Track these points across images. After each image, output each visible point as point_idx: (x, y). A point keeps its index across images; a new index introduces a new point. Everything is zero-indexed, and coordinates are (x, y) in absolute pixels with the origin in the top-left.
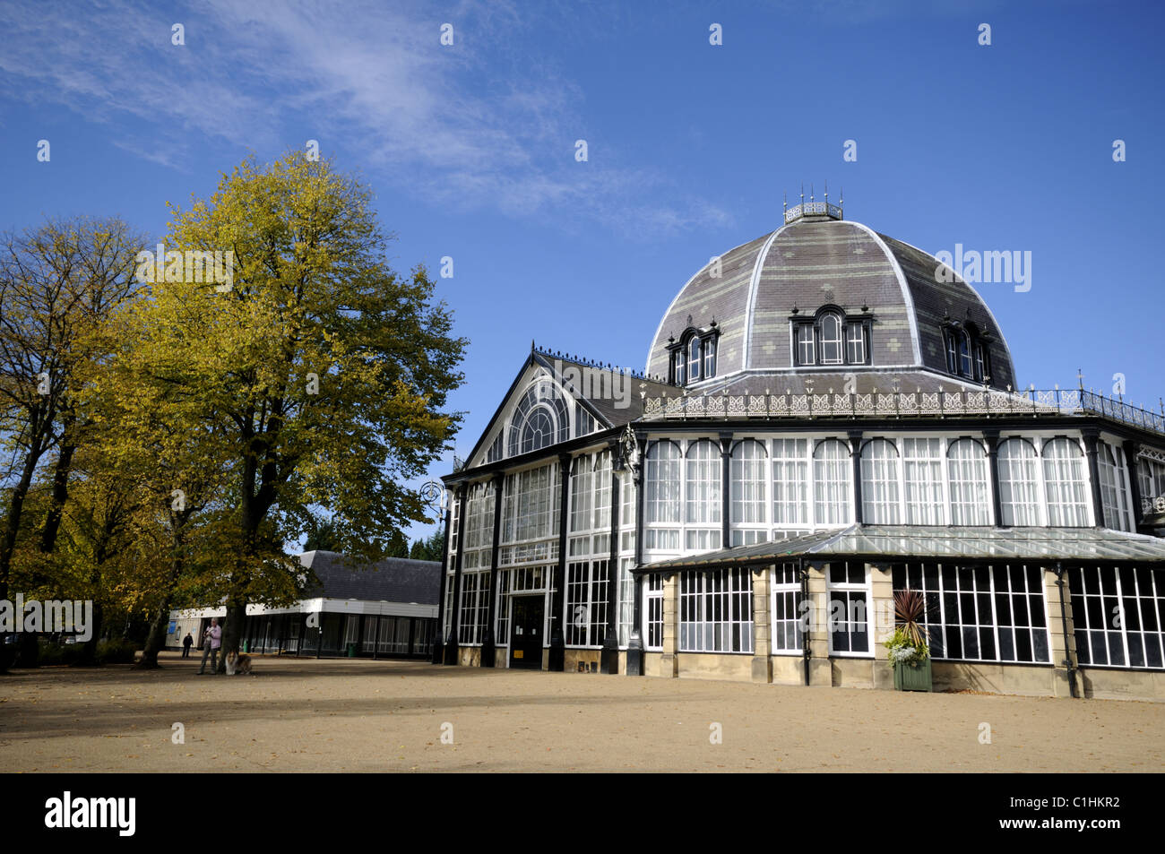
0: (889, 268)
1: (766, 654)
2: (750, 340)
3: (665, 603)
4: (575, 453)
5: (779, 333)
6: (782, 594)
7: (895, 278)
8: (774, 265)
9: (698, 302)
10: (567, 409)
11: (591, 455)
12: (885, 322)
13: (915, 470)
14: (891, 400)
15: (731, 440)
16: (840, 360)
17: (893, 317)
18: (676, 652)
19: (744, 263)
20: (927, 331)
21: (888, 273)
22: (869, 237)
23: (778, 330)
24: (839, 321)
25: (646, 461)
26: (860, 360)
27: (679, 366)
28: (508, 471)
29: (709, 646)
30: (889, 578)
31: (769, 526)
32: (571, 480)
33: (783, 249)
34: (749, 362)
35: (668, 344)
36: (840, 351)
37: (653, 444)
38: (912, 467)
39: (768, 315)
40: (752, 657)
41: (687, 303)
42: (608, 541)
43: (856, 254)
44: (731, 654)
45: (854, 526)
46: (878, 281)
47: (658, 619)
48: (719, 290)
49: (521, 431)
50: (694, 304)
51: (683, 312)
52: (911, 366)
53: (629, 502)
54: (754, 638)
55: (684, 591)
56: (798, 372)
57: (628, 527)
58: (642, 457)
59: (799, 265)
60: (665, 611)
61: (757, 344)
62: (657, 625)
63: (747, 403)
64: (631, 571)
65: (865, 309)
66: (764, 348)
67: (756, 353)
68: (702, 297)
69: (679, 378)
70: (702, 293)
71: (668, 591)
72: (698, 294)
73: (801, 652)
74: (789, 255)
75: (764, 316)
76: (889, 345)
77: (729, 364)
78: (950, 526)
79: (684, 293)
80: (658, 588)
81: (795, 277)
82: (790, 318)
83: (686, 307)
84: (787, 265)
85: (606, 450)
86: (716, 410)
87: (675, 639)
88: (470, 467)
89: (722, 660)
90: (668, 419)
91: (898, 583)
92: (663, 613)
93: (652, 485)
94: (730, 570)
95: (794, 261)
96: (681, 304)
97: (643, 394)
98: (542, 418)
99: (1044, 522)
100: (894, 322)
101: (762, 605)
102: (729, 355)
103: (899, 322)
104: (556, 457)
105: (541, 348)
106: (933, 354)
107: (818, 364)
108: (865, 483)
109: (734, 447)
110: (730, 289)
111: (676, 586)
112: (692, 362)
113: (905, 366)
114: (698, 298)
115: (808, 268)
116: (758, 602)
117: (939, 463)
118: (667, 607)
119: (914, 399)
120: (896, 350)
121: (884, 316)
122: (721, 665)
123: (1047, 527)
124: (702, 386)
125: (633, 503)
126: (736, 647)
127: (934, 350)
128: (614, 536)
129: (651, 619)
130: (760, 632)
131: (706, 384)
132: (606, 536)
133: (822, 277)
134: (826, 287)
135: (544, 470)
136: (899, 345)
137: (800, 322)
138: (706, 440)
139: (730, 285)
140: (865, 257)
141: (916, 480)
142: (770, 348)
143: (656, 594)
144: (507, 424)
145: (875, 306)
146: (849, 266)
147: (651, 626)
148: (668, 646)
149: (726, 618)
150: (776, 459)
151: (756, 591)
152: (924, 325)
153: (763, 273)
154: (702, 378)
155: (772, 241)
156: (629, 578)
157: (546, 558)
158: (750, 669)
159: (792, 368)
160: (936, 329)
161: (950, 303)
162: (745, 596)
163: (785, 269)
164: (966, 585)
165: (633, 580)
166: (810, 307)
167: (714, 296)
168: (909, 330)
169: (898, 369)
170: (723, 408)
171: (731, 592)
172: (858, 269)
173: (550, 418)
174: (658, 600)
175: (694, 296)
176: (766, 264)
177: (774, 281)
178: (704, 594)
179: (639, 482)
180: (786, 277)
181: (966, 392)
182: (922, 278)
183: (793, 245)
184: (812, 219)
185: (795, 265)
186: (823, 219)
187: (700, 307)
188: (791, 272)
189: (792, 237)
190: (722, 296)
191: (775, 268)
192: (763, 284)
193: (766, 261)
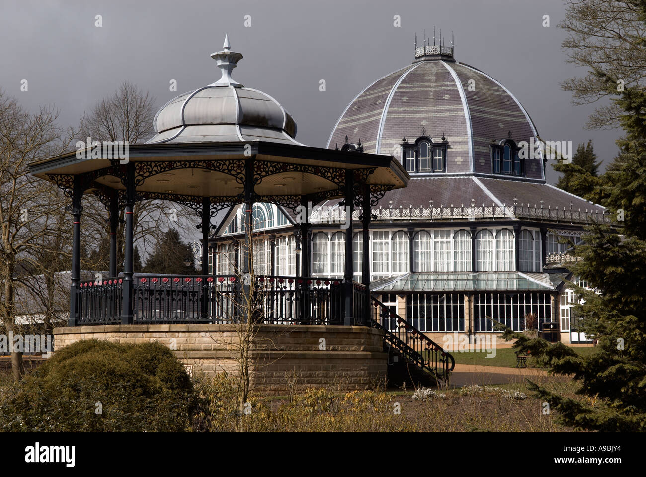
0: (462, 110)
4: (278, 235)
5: (395, 153)
7: (464, 116)
8: (395, 107)
9: (353, 124)
11: (286, 237)
12: (455, 146)
13: (438, 245)
14: (429, 211)
16: (429, 169)
17: (460, 143)
19: (380, 101)
20: (479, 150)
21: (460, 113)
22: (455, 85)
24: (429, 147)
25: (312, 243)
26: (440, 169)
28: (241, 240)
30: (405, 300)
32: (276, 249)
33: (403, 94)
36: (429, 164)
37: (315, 234)
38: (437, 244)
39: (388, 141)
41: (347, 122)
43: (444, 99)
45: (408, 273)
46: (454, 119)
48: (364, 118)
50: (351, 124)
51: (344, 129)
52: (467, 173)
59: (410, 106)
65: (444, 139)
68: (356, 120)
70: (356, 117)
72: (354, 117)
74: (405, 98)
76: (456, 160)
79: (346, 114)
81: (407, 116)
82: (401, 144)
83: (346, 125)
84: (402, 107)
85: (292, 235)
88: (218, 235)
91: (409, 302)
93: (315, 254)
95: (408, 103)
96: (344, 122)
98: (259, 212)
99: (495, 269)
100: (460, 146)
103: (463, 146)
104: (268, 237)
106: (482, 164)
107: (417, 172)
110: (371, 119)
113: (464, 173)
114: (353, 120)
115: (415, 109)
117: (449, 242)
119: (439, 211)
120: (460, 163)
121: (454, 143)
127: (485, 162)
133: (423, 115)
134: (424, 123)
135: (261, 242)
136: (462, 160)
137: (406, 146)
139: (371, 116)
140: (449, 102)
141: (438, 250)
144: (239, 213)
145: (450, 136)
146: (439, 108)
150: (374, 241)
152: (478, 147)
153: (389, 112)
155: (396, 88)
160: (486, 148)
161: (501, 125)
163: (401, 109)
164: (435, 302)
166: (413, 137)
167: (362, 122)
168: (468, 151)
169: (460, 175)
173: (263, 212)
175: (351, 118)
176: (390, 106)
177: (394, 118)
180: (401, 116)
181: (464, 207)
182: (484, 112)
183: (408, 90)
184: (430, 58)
185: (408, 107)
186: (437, 58)
187: (353, 128)
188: (405, 112)
189: (409, 83)
190: (366, 123)
191: (395, 109)
192: (387, 120)
193: (391, 103)
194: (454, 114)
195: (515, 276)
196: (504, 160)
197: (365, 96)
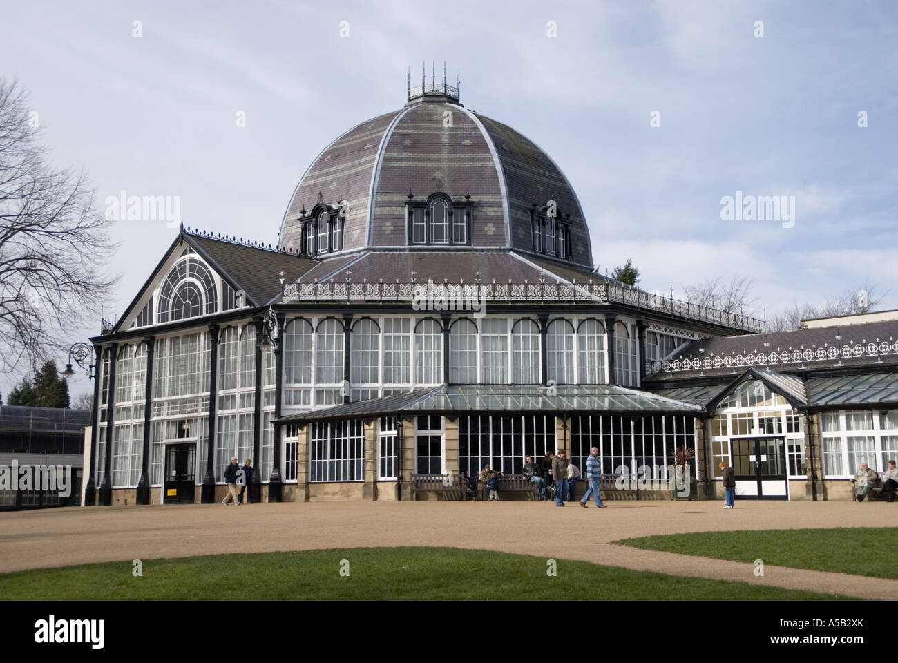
0: (491, 160)
1: (372, 480)
2: (372, 221)
3: (299, 447)
4: (223, 325)
5: (397, 215)
6: (385, 438)
7: (494, 169)
8: (394, 152)
9: (328, 178)
10: (215, 286)
11: (237, 327)
12: (484, 209)
13: (489, 342)
15: (352, 319)
16: (447, 240)
17: (491, 204)
18: (308, 483)
19: (369, 146)
20: (517, 216)
21: (489, 164)
22: (476, 128)
23: (396, 213)
24: (447, 207)
25: (284, 335)
26: (462, 241)
27: (311, 237)
28: (158, 336)
29: (332, 478)
30: (456, 425)
31: (380, 386)
32: (219, 347)
33: (404, 136)
34: (371, 240)
35: (300, 216)
36: (446, 232)
37: (290, 321)
38: (487, 340)
39: (387, 198)
40: (363, 484)
41: (318, 177)
42: (253, 399)
43: (464, 144)
44: (348, 482)
45: (443, 385)
46: (480, 172)
47: (293, 459)
48: (346, 169)
49: (171, 300)
50: (324, 179)
51: (313, 185)
52: (502, 247)
53: (269, 368)
54: (364, 471)
55: (314, 437)
56: (411, 250)
57: (269, 387)
58: (280, 333)
59: (416, 152)
60: (299, 452)
61: (377, 224)
62: (293, 463)
63: (365, 289)
64: (271, 422)
65: (468, 197)
66: (384, 228)
67: (377, 233)
68: (331, 173)
69: (310, 249)
70: (331, 169)
71: (301, 438)
72: (328, 170)
73: (395, 478)
74: (407, 142)
75: (386, 200)
76: (486, 229)
77: (353, 240)
78: (512, 385)
80: (293, 436)
81: (412, 164)
82: (406, 203)
83: (317, 181)
84: (405, 152)
85: (250, 323)
86: (340, 294)
87: (307, 473)
88: (120, 330)
89: (341, 487)
90: (302, 301)
91: (463, 428)
92: (297, 454)
93: (289, 353)
94: (349, 422)
95: (412, 148)
96: (312, 178)
97: (282, 281)
98: (191, 292)
100: (492, 209)
101: (371, 446)
102: (354, 232)
103: (495, 209)
104: (206, 328)
105: (189, 229)
106: (521, 236)
107: (428, 243)
108: (452, 352)
109: (354, 324)
110: (356, 170)
111: (307, 433)
112: (321, 234)
113: (498, 247)
114: (327, 174)
115: (423, 156)
116: (368, 445)
117: (506, 337)
118: (301, 449)
119: (490, 289)
120: (492, 233)
121: (484, 204)
122: (341, 491)
123: (578, 384)
124: (330, 257)
125: (274, 368)
126: (352, 477)
127: (523, 233)
128: (258, 394)
129: (288, 459)
130: (369, 466)
131: (334, 256)
132: (250, 394)
133: (435, 165)
134: (437, 175)
135: (194, 336)
136: (494, 229)
137: (413, 206)
138: (333, 318)
139: (356, 166)
140: (472, 148)
141: (489, 350)
142: (388, 228)
143: (292, 439)
144: (156, 294)
145: (477, 194)
146: (458, 156)
147: (288, 464)
148: (301, 478)
149: (345, 457)
150: (386, 334)
151: (366, 437)
152: (515, 211)
153: (385, 159)
154: (331, 250)
155: (393, 128)
156: (271, 428)
157: (197, 411)
158: (361, 493)
159: (407, 246)
160: (524, 214)
161: (540, 188)
162: (359, 440)
163: (403, 156)
164: (507, 430)
165: (273, 429)
166: (422, 193)
167: (342, 174)
168: (503, 216)
169: (492, 250)
170: (346, 293)
171: (348, 438)
172: (466, 160)
173: (199, 291)
174: (293, 444)
175: (324, 171)
176: (388, 150)
177: (394, 167)
178: (329, 439)
179: (279, 353)
180: (404, 164)
181: (528, 284)
182: (518, 167)
183: (411, 131)
184: (432, 99)
185: (412, 152)
186: (441, 99)
187: (329, 183)
188: (408, 159)
189: (411, 123)
190: (349, 176)
191: (395, 155)
192: (384, 169)
193: (388, 147)
194: (479, 164)
195: (607, 392)
196: (546, 235)
197: (342, 143)
